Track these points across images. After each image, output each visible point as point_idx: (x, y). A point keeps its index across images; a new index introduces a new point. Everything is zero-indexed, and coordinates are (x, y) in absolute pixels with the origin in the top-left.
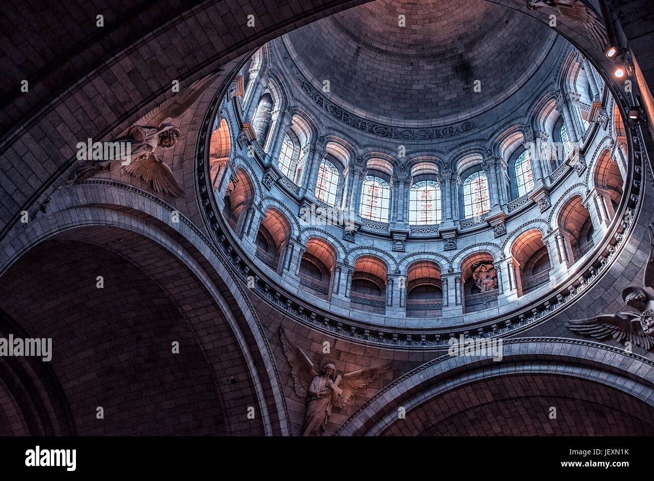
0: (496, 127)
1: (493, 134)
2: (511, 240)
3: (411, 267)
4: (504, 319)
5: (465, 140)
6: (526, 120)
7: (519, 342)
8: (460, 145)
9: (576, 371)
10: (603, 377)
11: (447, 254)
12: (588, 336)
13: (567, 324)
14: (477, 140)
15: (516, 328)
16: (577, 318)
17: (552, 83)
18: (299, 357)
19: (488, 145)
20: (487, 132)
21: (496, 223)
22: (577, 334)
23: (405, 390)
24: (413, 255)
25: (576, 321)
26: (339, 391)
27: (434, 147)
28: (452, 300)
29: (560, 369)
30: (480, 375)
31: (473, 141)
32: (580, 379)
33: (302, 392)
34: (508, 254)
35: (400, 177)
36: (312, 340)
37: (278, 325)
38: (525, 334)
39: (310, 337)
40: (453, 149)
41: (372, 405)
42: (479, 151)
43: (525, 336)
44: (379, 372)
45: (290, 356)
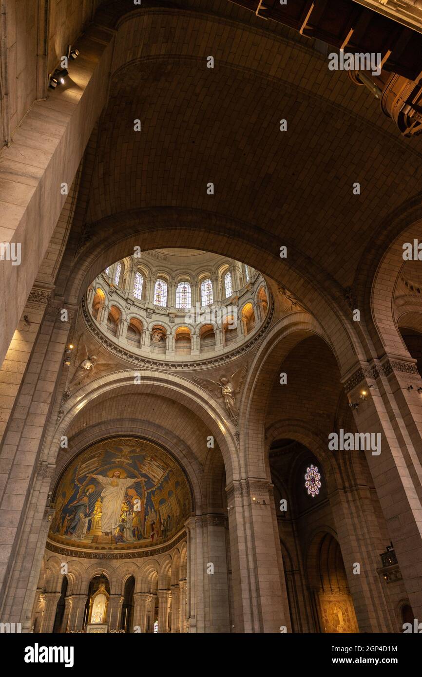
0: (179, 267)
1: (176, 270)
2: (177, 326)
3: (132, 318)
4: (169, 363)
5: (163, 265)
6: (194, 274)
7: (172, 375)
8: (161, 266)
9: (190, 395)
10: (199, 401)
11: (147, 319)
12: (199, 384)
13: (193, 376)
14: (169, 268)
15: (173, 369)
16: (198, 375)
17: (211, 266)
18: (83, 348)
19: (174, 274)
20: (174, 267)
21: (171, 316)
22: (195, 381)
23: (120, 378)
24: (133, 313)
25: (197, 376)
26: (93, 369)
27: (149, 260)
28: (146, 343)
29: (184, 392)
30: (152, 382)
31: (167, 267)
32: (190, 398)
33: (77, 364)
34: (173, 333)
35: (133, 269)
36: (92, 344)
37: (82, 332)
38: (176, 373)
39: (91, 341)
40: (158, 266)
41: (103, 379)
42: (169, 274)
43: (175, 374)
44: (112, 366)
45: (80, 347)
